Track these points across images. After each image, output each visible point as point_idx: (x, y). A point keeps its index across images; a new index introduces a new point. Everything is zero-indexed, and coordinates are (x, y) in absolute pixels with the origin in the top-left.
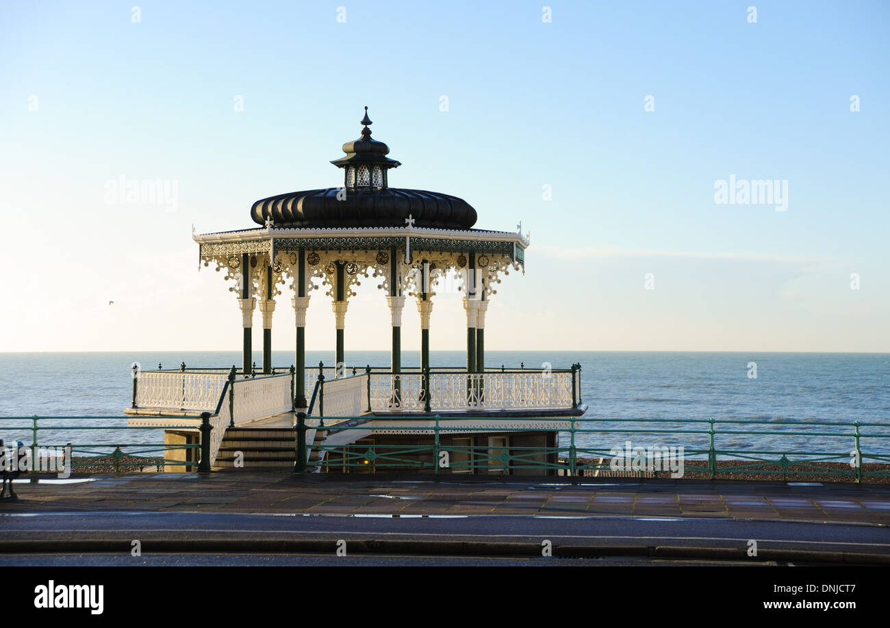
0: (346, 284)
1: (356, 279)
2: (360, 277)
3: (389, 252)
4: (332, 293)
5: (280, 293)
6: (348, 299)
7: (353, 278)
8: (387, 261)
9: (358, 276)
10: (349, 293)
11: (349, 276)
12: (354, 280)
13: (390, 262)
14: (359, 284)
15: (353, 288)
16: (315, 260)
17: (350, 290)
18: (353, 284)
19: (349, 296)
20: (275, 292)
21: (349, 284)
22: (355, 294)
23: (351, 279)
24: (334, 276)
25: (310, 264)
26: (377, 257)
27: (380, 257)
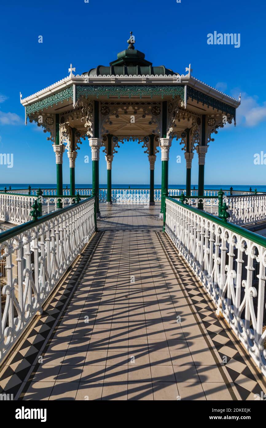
0: (112, 147)
1: (118, 144)
3: (162, 105)
5: (79, 148)
6: (113, 155)
8: (159, 113)
9: (119, 143)
10: (114, 151)
11: (114, 143)
12: (116, 145)
13: (161, 112)
14: (119, 147)
16: (106, 111)
17: (115, 150)
18: (116, 147)
19: (114, 153)
20: (76, 148)
21: (114, 147)
22: (117, 152)
23: (115, 144)
24: (107, 142)
25: (103, 114)
26: (152, 109)
27: (154, 110)
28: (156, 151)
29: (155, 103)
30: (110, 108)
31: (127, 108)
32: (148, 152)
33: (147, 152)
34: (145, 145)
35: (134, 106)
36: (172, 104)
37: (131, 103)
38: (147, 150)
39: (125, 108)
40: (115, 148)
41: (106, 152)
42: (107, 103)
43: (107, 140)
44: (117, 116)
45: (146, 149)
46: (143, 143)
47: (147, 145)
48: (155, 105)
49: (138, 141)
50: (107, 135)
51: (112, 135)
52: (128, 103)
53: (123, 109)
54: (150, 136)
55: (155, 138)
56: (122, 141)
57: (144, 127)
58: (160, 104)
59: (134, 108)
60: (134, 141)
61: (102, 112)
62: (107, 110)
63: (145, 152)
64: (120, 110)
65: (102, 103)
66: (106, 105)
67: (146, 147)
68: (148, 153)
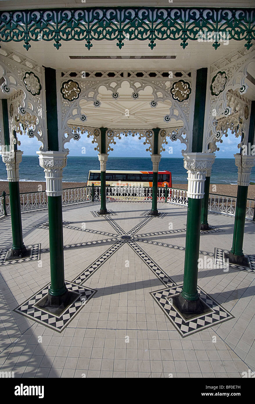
0: (107, 143)
1: (113, 140)
2: (116, 139)
4: (98, 148)
7: (111, 139)
8: (188, 96)
9: (115, 138)
10: (109, 149)
11: (109, 138)
12: (112, 141)
13: (193, 95)
14: (115, 143)
15: (111, 145)
17: (110, 147)
18: (111, 143)
19: (109, 151)
21: (109, 143)
22: (112, 150)
24: (99, 137)
25: (65, 99)
26: (173, 88)
27: (177, 89)
28: (161, 149)
29: (178, 74)
30: (82, 86)
31: (119, 86)
32: (151, 149)
33: (149, 149)
34: (148, 141)
35: (133, 81)
36: (221, 73)
37: (125, 75)
38: (150, 148)
39: (113, 85)
40: (110, 145)
41: (98, 150)
42: (73, 74)
43: (100, 134)
44: (97, 103)
45: (148, 146)
46: (145, 138)
47: (149, 140)
48: (179, 78)
49: (138, 135)
50: (100, 128)
51: (106, 129)
52: (120, 73)
53: (109, 88)
54: (153, 129)
55: (160, 132)
56: (119, 135)
57: (147, 120)
58: (189, 75)
59: (132, 86)
60: (133, 136)
61: (63, 94)
62: (75, 89)
63: (147, 150)
64: (102, 89)
65: (63, 75)
66: (72, 78)
67: (148, 143)
68: (150, 151)
